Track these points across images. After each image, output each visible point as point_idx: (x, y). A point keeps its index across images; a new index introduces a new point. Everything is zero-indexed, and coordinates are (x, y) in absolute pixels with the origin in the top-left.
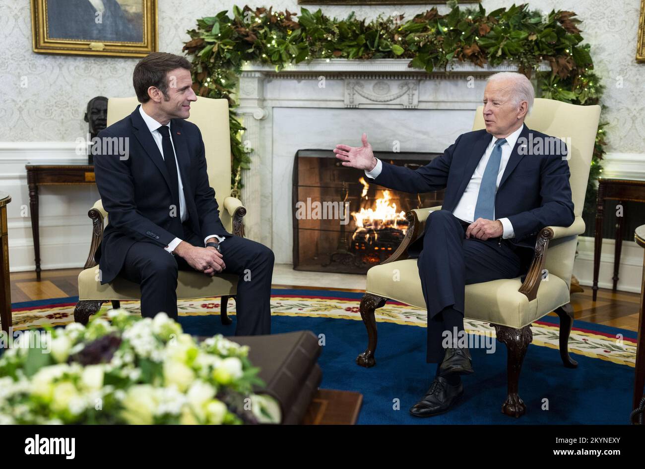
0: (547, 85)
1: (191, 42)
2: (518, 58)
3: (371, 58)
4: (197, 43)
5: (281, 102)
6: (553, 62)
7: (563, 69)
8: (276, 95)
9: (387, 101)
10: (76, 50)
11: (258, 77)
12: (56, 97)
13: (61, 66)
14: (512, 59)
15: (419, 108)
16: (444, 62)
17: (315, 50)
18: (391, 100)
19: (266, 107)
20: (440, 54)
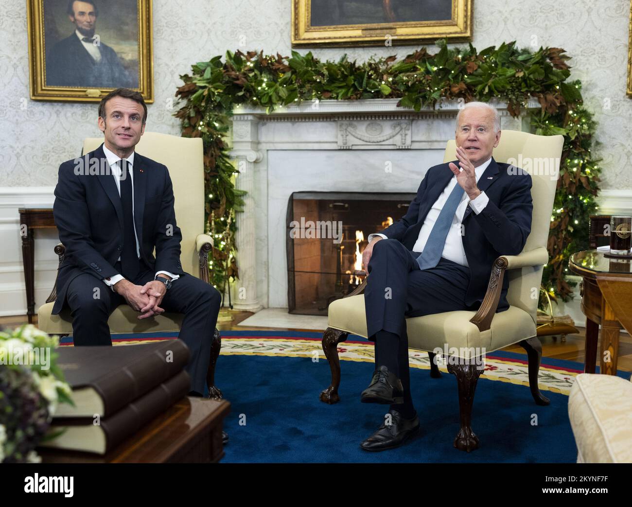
0: (537, 122)
1: (183, 86)
2: (506, 95)
3: (359, 98)
4: (189, 87)
5: (275, 144)
6: (541, 98)
7: (551, 105)
8: (270, 138)
9: (380, 142)
10: (72, 96)
11: (251, 120)
12: (53, 143)
13: (58, 113)
14: (499, 96)
15: (412, 148)
16: (431, 100)
17: (304, 92)
18: (384, 141)
19: (261, 150)
20: (428, 93)
